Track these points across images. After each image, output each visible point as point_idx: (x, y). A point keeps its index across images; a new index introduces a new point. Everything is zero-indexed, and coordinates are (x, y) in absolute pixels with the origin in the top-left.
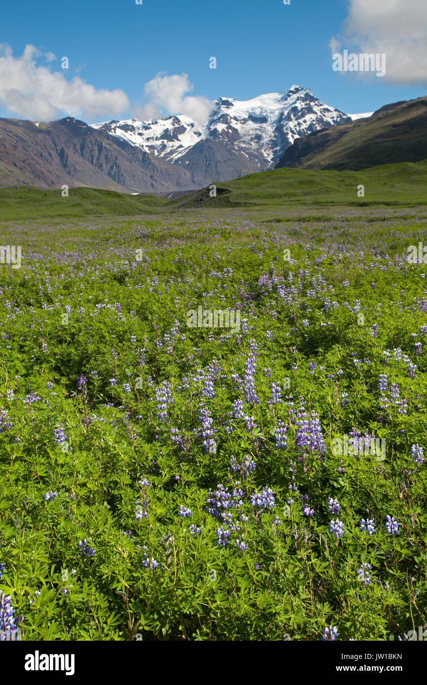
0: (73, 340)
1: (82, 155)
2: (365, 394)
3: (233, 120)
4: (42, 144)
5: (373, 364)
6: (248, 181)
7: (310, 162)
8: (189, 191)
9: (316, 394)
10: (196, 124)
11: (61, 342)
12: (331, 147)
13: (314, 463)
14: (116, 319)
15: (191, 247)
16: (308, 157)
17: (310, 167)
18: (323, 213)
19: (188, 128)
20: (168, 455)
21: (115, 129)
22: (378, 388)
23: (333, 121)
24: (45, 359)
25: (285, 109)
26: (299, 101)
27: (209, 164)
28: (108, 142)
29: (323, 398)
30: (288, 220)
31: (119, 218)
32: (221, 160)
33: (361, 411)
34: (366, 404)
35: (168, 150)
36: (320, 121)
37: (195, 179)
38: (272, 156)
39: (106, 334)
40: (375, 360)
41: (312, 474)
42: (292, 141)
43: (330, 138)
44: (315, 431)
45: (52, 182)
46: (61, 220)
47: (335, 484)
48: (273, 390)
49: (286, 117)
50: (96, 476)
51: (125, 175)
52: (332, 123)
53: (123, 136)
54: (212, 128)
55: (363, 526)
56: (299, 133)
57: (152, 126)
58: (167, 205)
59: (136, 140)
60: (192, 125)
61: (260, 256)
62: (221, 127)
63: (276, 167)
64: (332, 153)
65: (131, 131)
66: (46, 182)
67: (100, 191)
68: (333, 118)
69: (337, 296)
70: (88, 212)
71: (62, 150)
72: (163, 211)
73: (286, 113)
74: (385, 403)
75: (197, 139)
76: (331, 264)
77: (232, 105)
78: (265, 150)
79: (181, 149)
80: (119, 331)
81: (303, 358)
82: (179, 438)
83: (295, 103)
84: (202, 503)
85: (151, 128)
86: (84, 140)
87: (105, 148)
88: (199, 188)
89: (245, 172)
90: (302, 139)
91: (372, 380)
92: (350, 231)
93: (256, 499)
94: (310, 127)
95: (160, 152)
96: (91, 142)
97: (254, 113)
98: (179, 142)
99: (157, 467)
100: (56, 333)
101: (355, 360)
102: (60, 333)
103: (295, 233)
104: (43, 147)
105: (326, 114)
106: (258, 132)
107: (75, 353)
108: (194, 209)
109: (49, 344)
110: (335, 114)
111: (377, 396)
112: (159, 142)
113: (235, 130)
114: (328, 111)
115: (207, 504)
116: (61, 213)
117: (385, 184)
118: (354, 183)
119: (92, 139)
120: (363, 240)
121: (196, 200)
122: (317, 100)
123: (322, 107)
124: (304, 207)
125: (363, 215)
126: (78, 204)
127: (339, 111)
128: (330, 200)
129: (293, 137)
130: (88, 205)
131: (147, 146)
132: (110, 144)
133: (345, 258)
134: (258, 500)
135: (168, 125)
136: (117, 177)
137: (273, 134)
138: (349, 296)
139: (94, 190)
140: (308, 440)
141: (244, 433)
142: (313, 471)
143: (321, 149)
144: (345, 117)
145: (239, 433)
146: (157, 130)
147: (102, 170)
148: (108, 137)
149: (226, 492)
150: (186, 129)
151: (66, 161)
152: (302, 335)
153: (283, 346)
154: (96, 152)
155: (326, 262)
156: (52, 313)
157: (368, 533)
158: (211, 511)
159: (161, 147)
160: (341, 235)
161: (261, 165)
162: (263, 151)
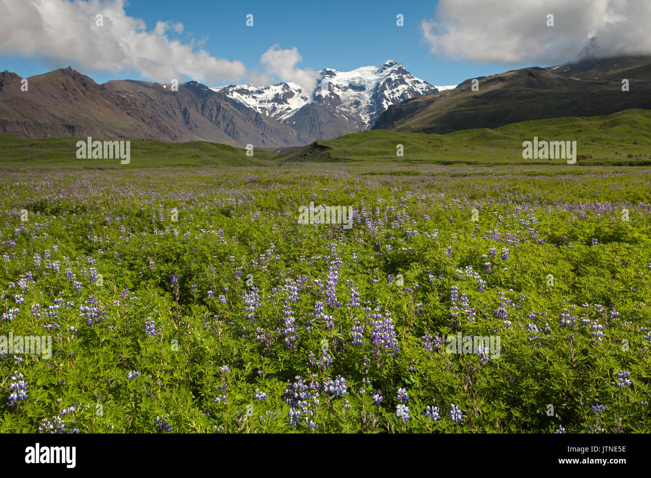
0: (178, 259)
1: (203, 114)
2: (438, 303)
3: (335, 88)
4: (168, 104)
5: (446, 280)
6: (348, 140)
7: (402, 126)
8: (295, 148)
9: (393, 303)
10: (303, 90)
11: (167, 261)
12: (421, 113)
13: (387, 360)
14: (219, 242)
15: (292, 189)
16: (400, 121)
17: (402, 130)
18: (412, 169)
19: (296, 93)
20: (252, 351)
21: (232, 92)
22: (450, 299)
23: (422, 91)
24: (152, 276)
25: (381, 79)
26: (393, 74)
27: (314, 125)
28: (226, 103)
29: (399, 306)
30: (381, 174)
31: (233, 169)
32: (324, 122)
33: (434, 320)
34: (439, 313)
35: (278, 112)
36: (411, 90)
37: (301, 137)
38: (368, 120)
39: (208, 255)
40: (449, 277)
41: (385, 372)
42: (386, 107)
43: (419, 106)
44: (388, 329)
45: (175, 137)
46: (180, 168)
47: (406, 381)
48: (353, 294)
49: (381, 87)
50: (182, 366)
51: (240, 132)
52: (422, 93)
53: (239, 99)
54: (317, 94)
55: (428, 412)
56: (393, 100)
57: (265, 91)
58: (275, 158)
59: (250, 102)
60: (300, 91)
61: (353, 196)
62: (325, 93)
63: (372, 129)
64: (420, 118)
65: (246, 94)
66: (170, 136)
67: (216, 145)
68: (422, 88)
69: (418, 227)
70: (205, 163)
71: (185, 109)
72: (272, 163)
73: (381, 83)
74: (455, 311)
75: (303, 103)
76: (414, 203)
77: (335, 75)
78: (362, 114)
79: (289, 111)
80: (220, 253)
81: (383, 275)
82: (263, 337)
83: (389, 75)
84: (280, 394)
85: (263, 92)
86: (205, 101)
87: (223, 108)
88: (304, 145)
89: (345, 132)
90: (395, 106)
91: (445, 293)
92: (435, 183)
93: (329, 386)
94: (402, 96)
95: (270, 113)
96: (211, 102)
97: (354, 82)
98: (287, 105)
99: (241, 362)
100: (163, 253)
101: (430, 276)
102: (167, 254)
103: (387, 183)
104: (169, 106)
105: (416, 85)
106: (357, 98)
107: (179, 271)
108: (299, 163)
109: (156, 262)
110: (424, 85)
111: (449, 305)
112: (270, 105)
113: (337, 97)
114: (418, 82)
115: (285, 395)
116: (181, 163)
117: (467, 146)
118: (440, 145)
119: (212, 100)
120: (446, 191)
121: (301, 156)
122: (409, 73)
123: (413, 79)
124: (395, 164)
125: (446, 171)
126: (197, 156)
127: (427, 83)
128: (419, 158)
129: (387, 103)
130: (206, 157)
131: (259, 108)
132: (227, 105)
133: (428, 199)
134: (331, 386)
135: (279, 90)
136: (232, 132)
137: (370, 101)
138: (429, 227)
139: (212, 144)
140: (382, 339)
141: (323, 332)
142: (386, 369)
143: (411, 114)
144: (432, 88)
145: (319, 332)
146: (270, 94)
147: (219, 127)
148: (227, 99)
149: (304, 384)
150: (294, 94)
151: (188, 119)
152: (385, 259)
153: (367, 268)
154: (215, 112)
155: (410, 201)
156: (162, 237)
157: (433, 419)
158: (289, 401)
159: (272, 108)
160: (427, 187)
161: (359, 126)
162: (361, 115)
